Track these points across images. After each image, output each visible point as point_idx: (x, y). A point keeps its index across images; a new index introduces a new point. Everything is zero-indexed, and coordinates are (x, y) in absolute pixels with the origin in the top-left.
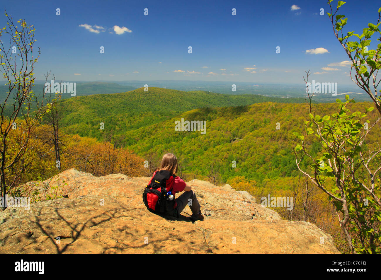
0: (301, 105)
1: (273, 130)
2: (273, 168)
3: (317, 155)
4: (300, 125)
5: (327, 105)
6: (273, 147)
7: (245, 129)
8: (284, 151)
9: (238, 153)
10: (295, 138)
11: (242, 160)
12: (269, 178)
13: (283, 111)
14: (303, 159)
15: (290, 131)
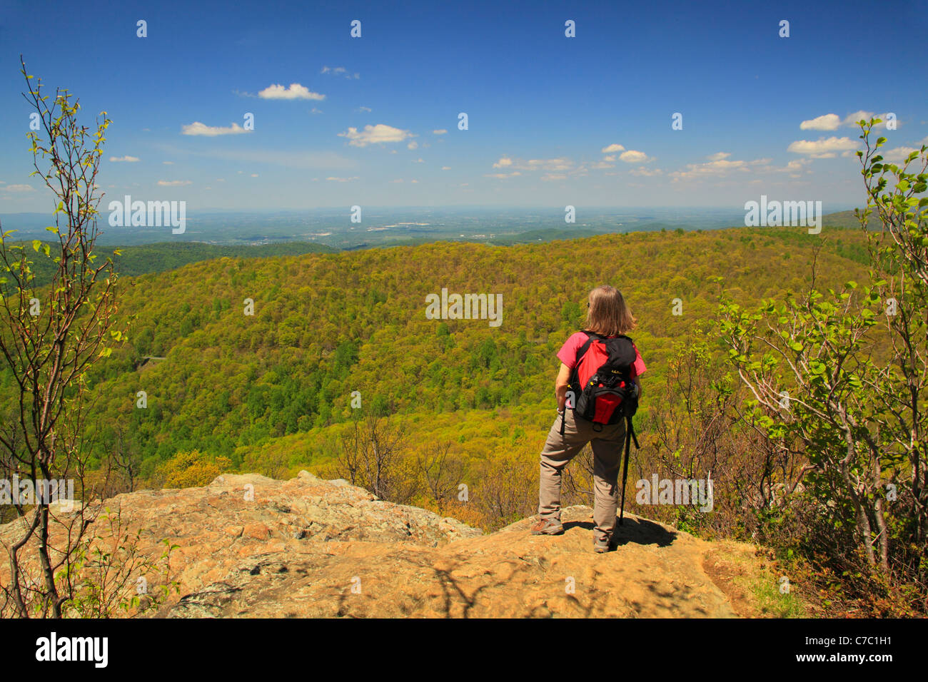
0: (301, 259)
1: (239, 326)
2: (251, 419)
3: (351, 373)
4: (303, 306)
5: (358, 256)
6: (247, 366)
7: (169, 329)
8: (274, 373)
9: (158, 396)
10: (294, 340)
11: (170, 410)
12: (246, 444)
13: (259, 278)
14: (320, 386)
15: (282, 324)
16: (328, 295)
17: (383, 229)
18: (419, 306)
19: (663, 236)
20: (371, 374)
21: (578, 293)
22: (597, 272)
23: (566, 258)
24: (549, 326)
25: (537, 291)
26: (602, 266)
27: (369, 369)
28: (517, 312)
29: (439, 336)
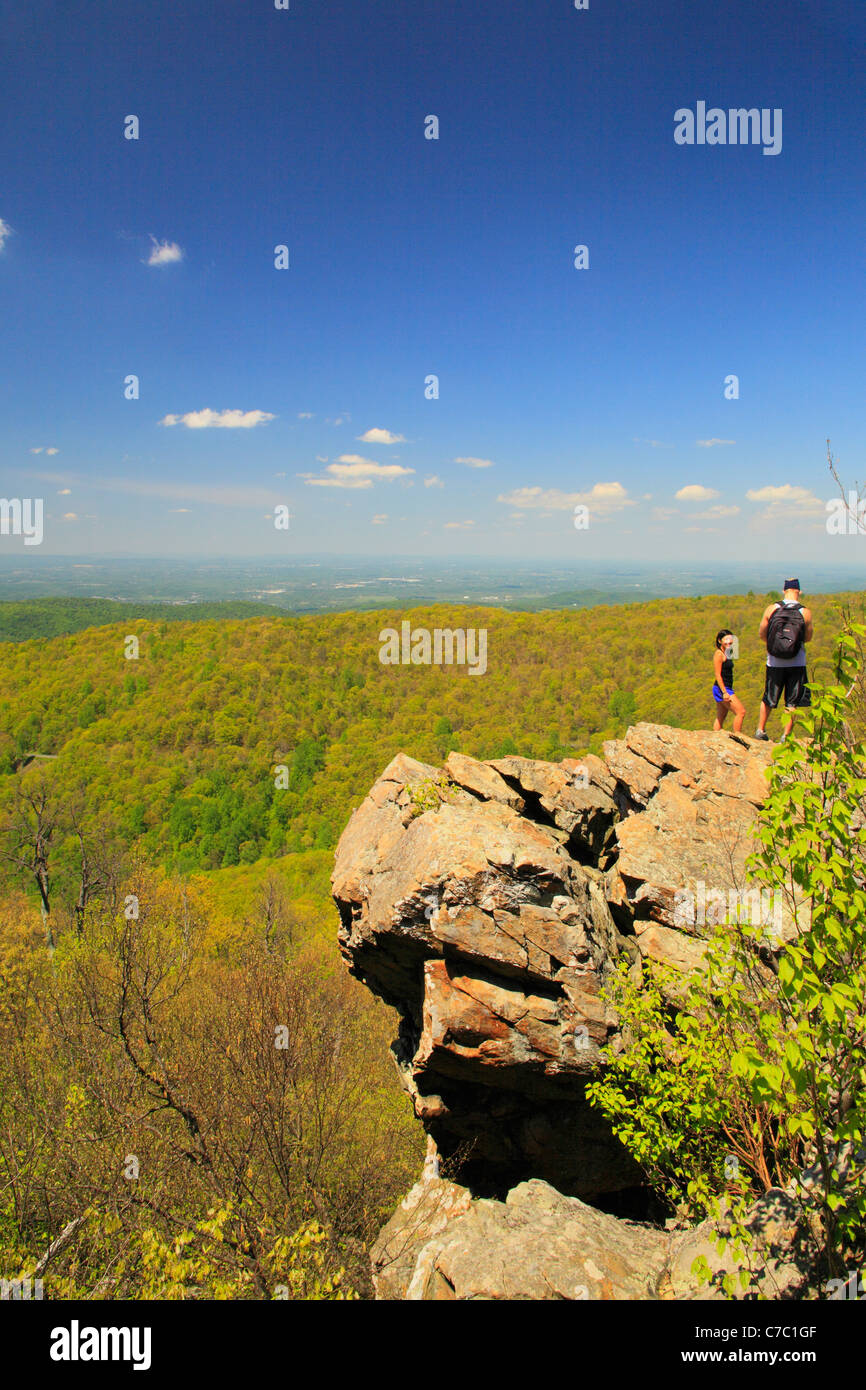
0: (246, 624)
2: (176, 843)
3: (315, 783)
4: (249, 689)
5: (326, 621)
6: (169, 770)
7: (63, 717)
8: (206, 781)
10: (236, 736)
11: (63, 828)
13: (188, 648)
14: (271, 800)
15: (220, 714)
16: (284, 675)
17: (356, 586)
18: (409, 693)
19: (750, 602)
20: (344, 786)
21: (633, 679)
22: (658, 651)
23: (615, 629)
24: (591, 725)
25: (574, 675)
26: (666, 642)
27: (340, 778)
28: (547, 703)
29: (438, 735)
